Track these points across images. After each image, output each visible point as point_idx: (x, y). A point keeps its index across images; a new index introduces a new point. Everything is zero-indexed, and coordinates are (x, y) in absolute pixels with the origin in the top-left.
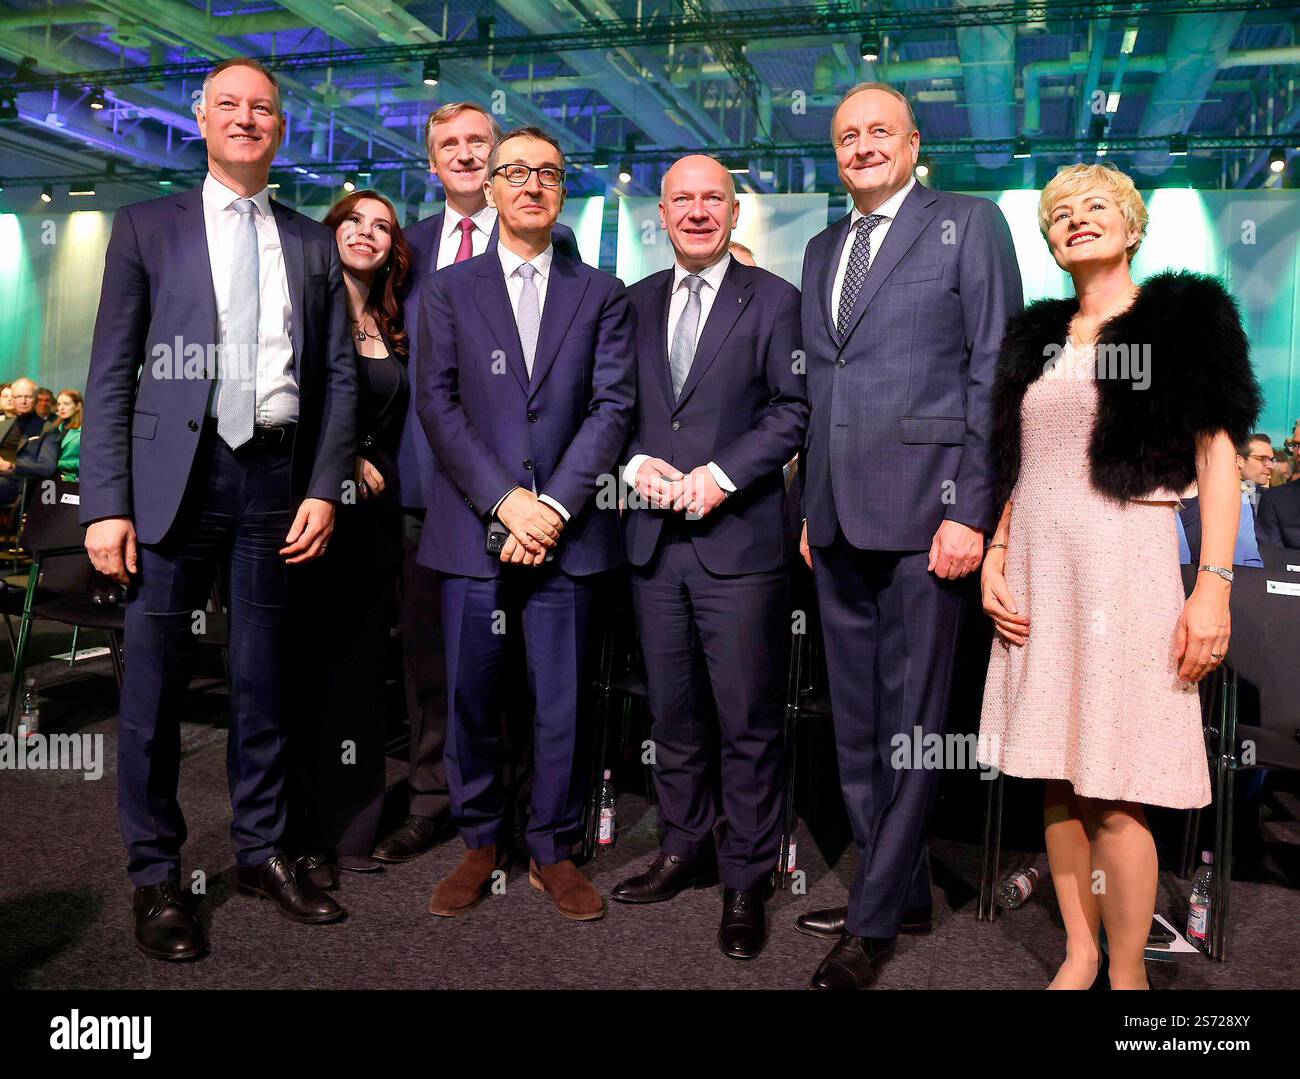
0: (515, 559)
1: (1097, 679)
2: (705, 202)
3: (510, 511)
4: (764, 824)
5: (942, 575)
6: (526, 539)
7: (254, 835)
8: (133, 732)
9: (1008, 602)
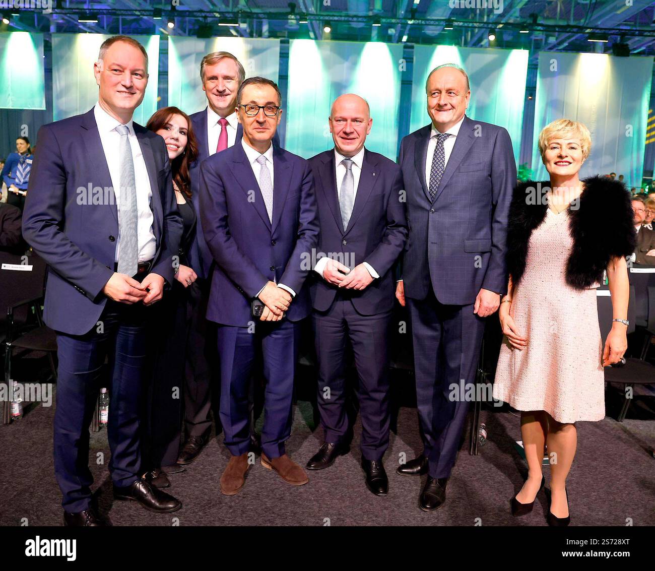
0: (269, 319)
1: (567, 371)
2: (353, 123)
3: (266, 295)
4: (383, 429)
5: (481, 315)
6: (274, 309)
7: (126, 471)
8: (66, 435)
9: (516, 331)
